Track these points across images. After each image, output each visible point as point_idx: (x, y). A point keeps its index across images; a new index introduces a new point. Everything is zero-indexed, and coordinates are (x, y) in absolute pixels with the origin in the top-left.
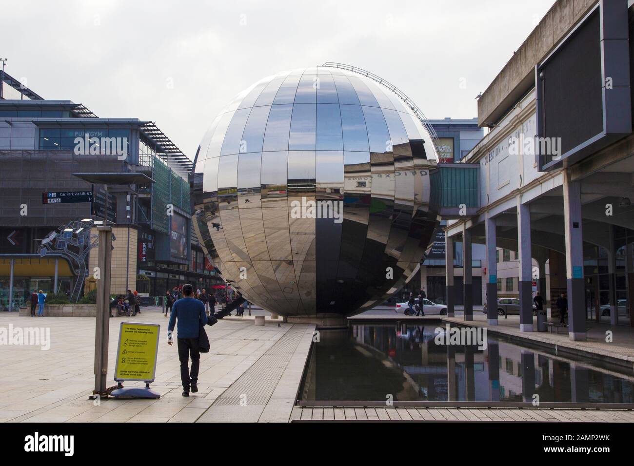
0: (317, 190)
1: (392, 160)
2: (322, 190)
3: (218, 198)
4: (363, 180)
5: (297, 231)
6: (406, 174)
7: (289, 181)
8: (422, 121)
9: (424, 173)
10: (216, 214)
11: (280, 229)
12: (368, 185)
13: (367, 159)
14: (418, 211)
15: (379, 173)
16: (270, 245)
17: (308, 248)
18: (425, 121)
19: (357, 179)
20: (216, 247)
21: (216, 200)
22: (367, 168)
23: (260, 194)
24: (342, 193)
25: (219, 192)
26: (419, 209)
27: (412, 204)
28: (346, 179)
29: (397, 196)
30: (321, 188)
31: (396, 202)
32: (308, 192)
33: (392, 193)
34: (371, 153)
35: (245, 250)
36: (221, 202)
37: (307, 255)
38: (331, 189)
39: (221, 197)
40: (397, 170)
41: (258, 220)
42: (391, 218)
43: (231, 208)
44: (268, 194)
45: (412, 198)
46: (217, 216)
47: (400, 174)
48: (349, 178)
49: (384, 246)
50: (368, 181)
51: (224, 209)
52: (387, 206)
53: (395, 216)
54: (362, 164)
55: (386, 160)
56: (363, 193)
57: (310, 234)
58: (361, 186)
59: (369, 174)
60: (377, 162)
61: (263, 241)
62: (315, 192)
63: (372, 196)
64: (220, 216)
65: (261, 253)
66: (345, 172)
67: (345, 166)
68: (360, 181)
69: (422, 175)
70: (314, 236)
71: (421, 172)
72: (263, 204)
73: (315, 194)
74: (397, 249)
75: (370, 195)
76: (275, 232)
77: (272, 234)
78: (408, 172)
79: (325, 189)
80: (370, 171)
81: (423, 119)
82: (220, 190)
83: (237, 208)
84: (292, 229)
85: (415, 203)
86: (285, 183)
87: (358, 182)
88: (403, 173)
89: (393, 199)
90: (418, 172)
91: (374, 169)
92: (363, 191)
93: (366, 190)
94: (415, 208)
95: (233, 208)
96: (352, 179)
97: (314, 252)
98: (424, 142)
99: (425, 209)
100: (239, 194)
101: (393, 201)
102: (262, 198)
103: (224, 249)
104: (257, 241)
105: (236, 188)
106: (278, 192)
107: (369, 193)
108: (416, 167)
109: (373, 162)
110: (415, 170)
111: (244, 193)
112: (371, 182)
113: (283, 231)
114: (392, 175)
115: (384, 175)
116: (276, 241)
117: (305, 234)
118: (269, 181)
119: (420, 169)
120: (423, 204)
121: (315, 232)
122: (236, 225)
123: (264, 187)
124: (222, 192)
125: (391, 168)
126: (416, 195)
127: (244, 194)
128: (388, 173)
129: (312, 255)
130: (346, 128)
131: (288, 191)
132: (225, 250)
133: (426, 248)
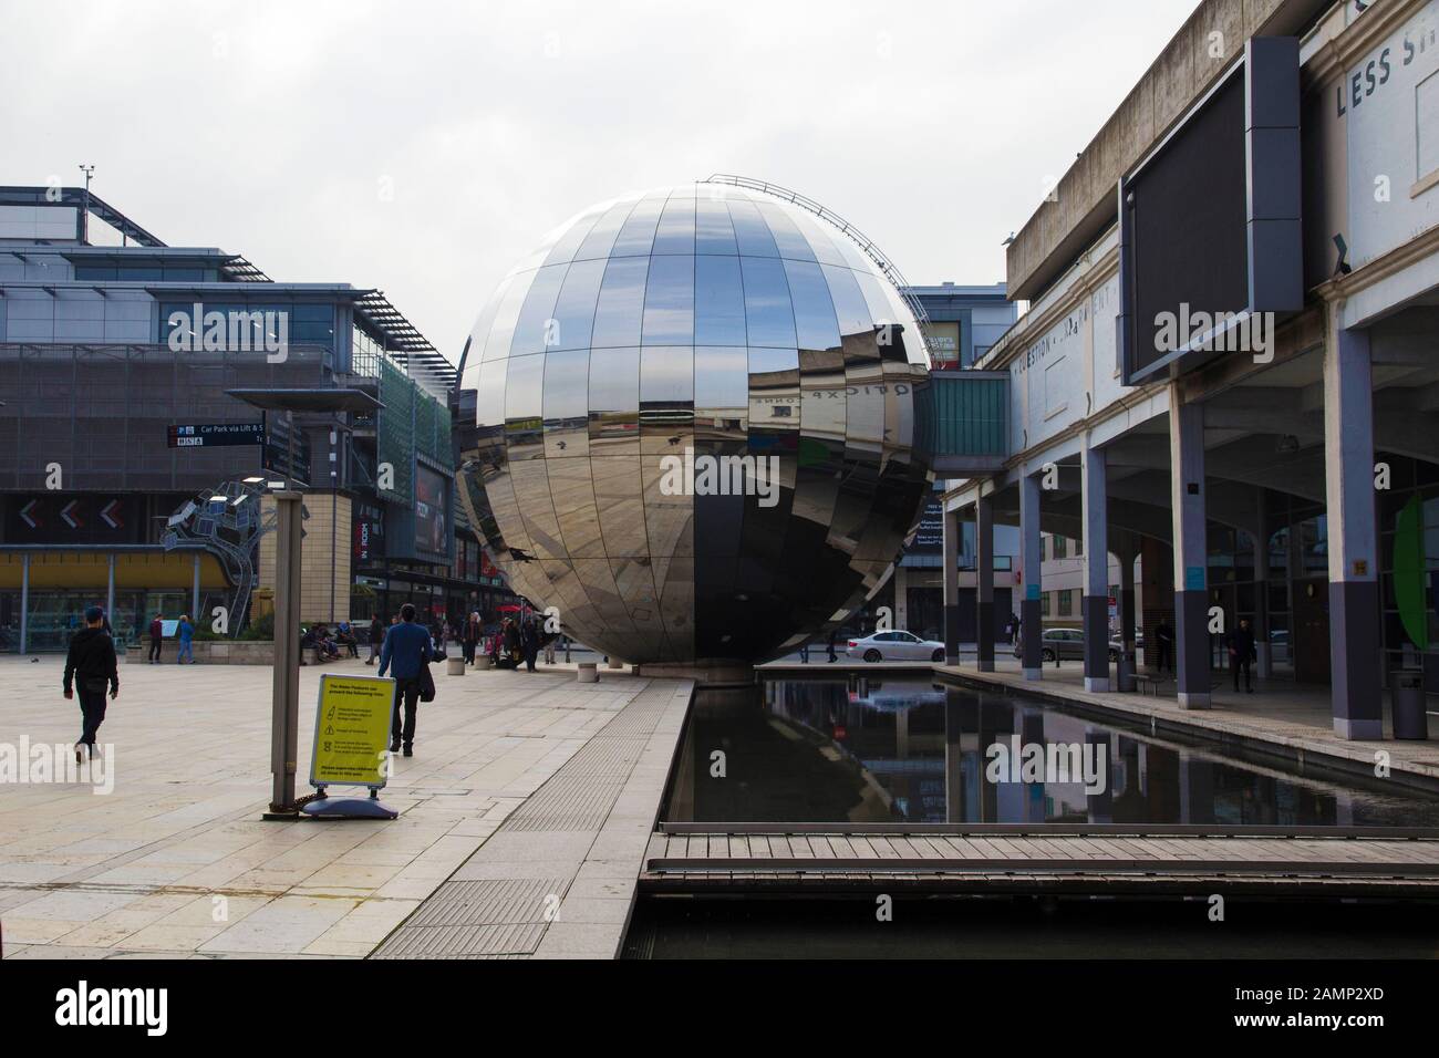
0: (696, 422)
1: (841, 363)
2: (706, 422)
3: (506, 437)
4: (784, 403)
5: (658, 502)
6: (868, 392)
7: (643, 405)
8: (899, 289)
9: (901, 390)
10: (503, 469)
11: (625, 498)
12: (794, 412)
13: (792, 363)
14: (890, 462)
15: (817, 390)
16: (606, 528)
17: (678, 535)
18: (904, 288)
19: (774, 400)
20: (503, 533)
21: (502, 442)
22: (794, 380)
23: (586, 429)
24: (744, 428)
25: (507, 426)
26: (892, 458)
27: (878, 449)
28: (753, 401)
29: (851, 434)
30: (704, 419)
31: (848, 445)
32: (679, 426)
33: (841, 429)
34: (801, 352)
35: (558, 538)
36: (511, 446)
37: (677, 547)
38: (724, 420)
39: (511, 436)
40: (850, 383)
41: (585, 479)
42: (839, 475)
43: (530, 457)
44: (603, 431)
45: (879, 437)
46: (504, 473)
47: (856, 391)
48: (759, 398)
49: (824, 530)
50: (794, 404)
51: (518, 458)
52: (832, 453)
53: (845, 473)
54: (782, 373)
55: (829, 365)
56: (785, 427)
57: (683, 507)
58: (781, 415)
59: (797, 391)
60: (814, 368)
61: (593, 521)
62: (692, 425)
63: (802, 434)
64: (509, 473)
65: (590, 543)
66: (751, 388)
67: (751, 376)
68: (779, 404)
69: (899, 394)
70: (692, 511)
71: (896, 388)
72: (592, 449)
73: (691, 430)
74: (850, 536)
75: (798, 431)
76: (616, 504)
77: (612, 506)
78: (871, 388)
79: (712, 420)
80: (798, 385)
81: (901, 285)
82: (510, 422)
83: (543, 456)
84: (649, 497)
85: (884, 447)
86: (635, 409)
87: (776, 408)
88: (861, 389)
89: (842, 439)
90: (891, 387)
91: (805, 382)
92: (785, 424)
93: (790, 421)
94: (885, 458)
95: (534, 458)
96: (763, 401)
97: (690, 540)
98: (903, 330)
99: (905, 460)
100: (546, 429)
101: (843, 443)
102: (590, 439)
103: (517, 537)
104: (582, 520)
105: (541, 418)
106: (621, 427)
107: (797, 428)
108: (887, 378)
109: (805, 368)
110: (886, 384)
111: (557, 427)
112: (800, 407)
113: (631, 502)
114: (841, 394)
115: (825, 395)
116: (619, 520)
117: (674, 506)
118: (603, 405)
119: (894, 381)
120: (901, 450)
121: (692, 503)
122: (540, 491)
123: (593, 416)
124: (515, 425)
125: (839, 380)
126: (886, 431)
127: (556, 430)
128: (832, 389)
129: (687, 547)
130: (755, 302)
131: (641, 425)
132: (520, 538)
133: (905, 535)
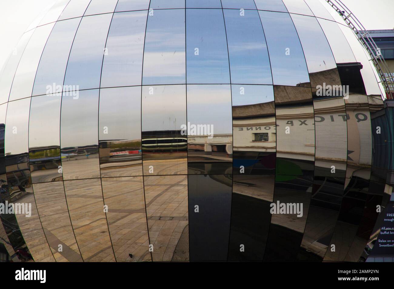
0: (189, 147)
1: (310, 96)
2: (198, 148)
3: (30, 163)
4: (263, 130)
5: (159, 215)
6: (333, 120)
7: (145, 134)
8: (357, 33)
9: (361, 117)
10: (28, 190)
11: (131, 212)
12: (271, 138)
13: (268, 96)
14: (353, 178)
15: (290, 119)
16: (115, 238)
17: (176, 242)
18: (362, 32)
19: (254, 128)
20: (28, 244)
21: (27, 168)
22: (270, 111)
23: (97, 155)
24: (229, 151)
25: (31, 154)
26: (355, 175)
27: (343, 168)
28: (237, 129)
29: (319, 155)
30: (195, 145)
31: (317, 164)
32: (175, 151)
33: (311, 151)
34: (276, 87)
35: (75, 247)
36: (34, 170)
37: (175, 252)
38: (212, 146)
39: (34, 163)
40: (317, 112)
41: (96, 197)
42: (310, 190)
43: (50, 180)
44: (111, 157)
45: (343, 156)
46: (28, 194)
47: (323, 119)
48: (241, 127)
49: (299, 236)
50: (271, 131)
51: (41, 181)
52: (304, 171)
53: (316, 188)
54: (261, 105)
55: (300, 98)
56: (264, 150)
57: (180, 219)
58: (260, 140)
59: (273, 120)
60: (286, 100)
61: (104, 232)
62: (186, 150)
63: (278, 156)
64: (33, 193)
65: (102, 251)
66: (234, 118)
67: (234, 108)
68: (258, 131)
69: (359, 120)
70: (187, 222)
71: (357, 116)
72: (102, 172)
73: (185, 154)
74: (321, 241)
75: (275, 154)
76: (122, 218)
77: (119, 220)
78: (336, 116)
79: (203, 145)
80: (273, 115)
81: (359, 29)
82: (33, 151)
83: (61, 179)
84: (151, 211)
85: (348, 166)
86: (137, 137)
87: (256, 134)
88: (327, 117)
89: (312, 159)
90: (352, 115)
91: (280, 112)
92: (263, 148)
93: (268, 145)
94: (349, 175)
95: (54, 180)
96: (245, 129)
97: (187, 247)
98: (361, 67)
99: (366, 176)
100: (63, 156)
101: (313, 163)
102: (100, 164)
103: (40, 247)
104: (96, 231)
105: (59, 147)
106: (127, 153)
107: (274, 151)
108: (349, 108)
109: (279, 101)
110: (348, 113)
111: (73, 154)
112: (276, 133)
113: (135, 216)
114: (310, 122)
115: (296, 122)
116: (125, 231)
117: (172, 218)
118: (107, 134)
119: (354, 110)
120: (362, 168)
121: (187, 215)
122: (59, 207)
123: (103, 144)
124: (37, 153)
125: (309, 110)
126: (349, 152)
127: (71, 157)
128: (303, 118)
129: (183, 252)
130: (236, 48)
131: (143, 151)
132: (42, 249)
133: (368, 240)
